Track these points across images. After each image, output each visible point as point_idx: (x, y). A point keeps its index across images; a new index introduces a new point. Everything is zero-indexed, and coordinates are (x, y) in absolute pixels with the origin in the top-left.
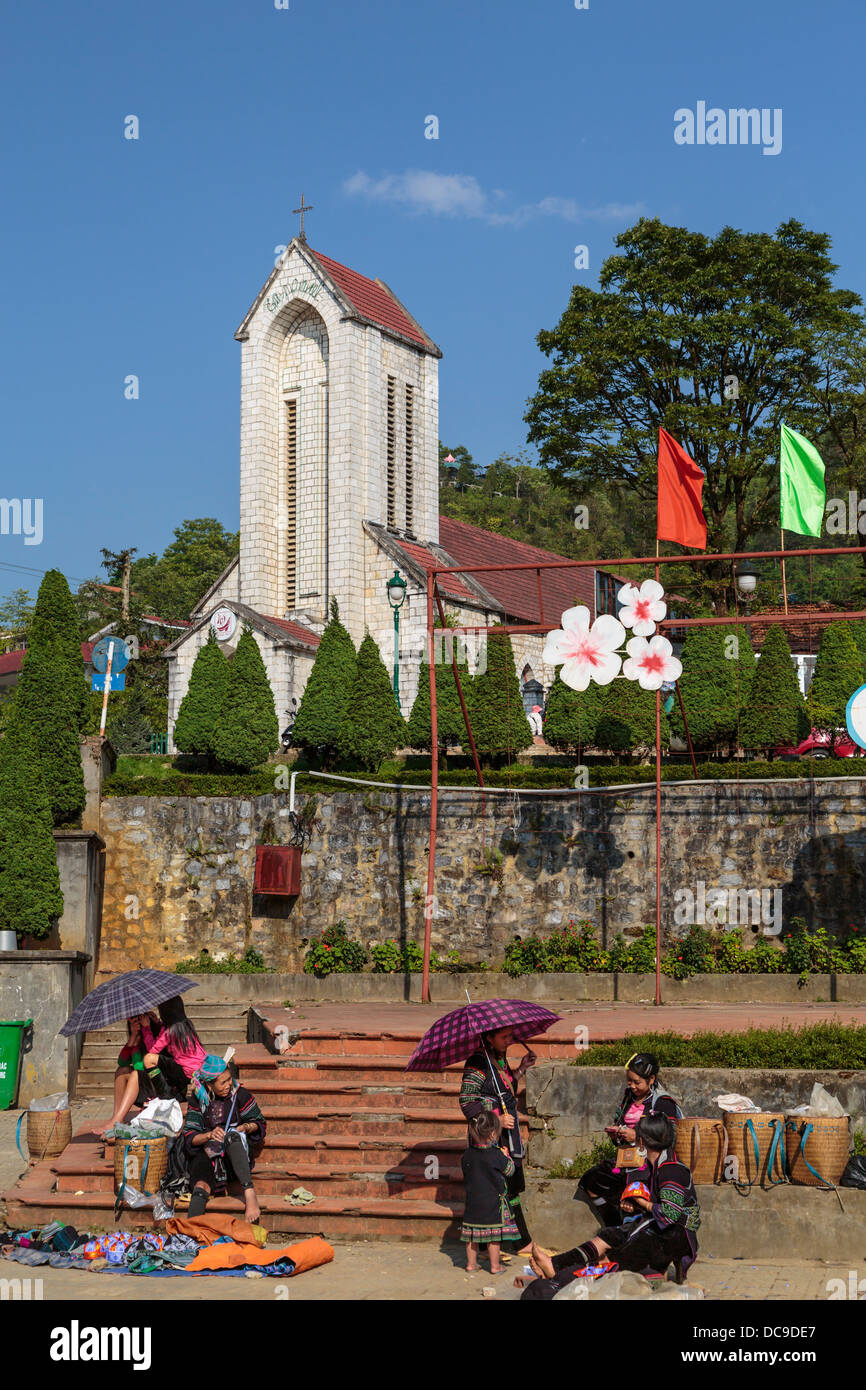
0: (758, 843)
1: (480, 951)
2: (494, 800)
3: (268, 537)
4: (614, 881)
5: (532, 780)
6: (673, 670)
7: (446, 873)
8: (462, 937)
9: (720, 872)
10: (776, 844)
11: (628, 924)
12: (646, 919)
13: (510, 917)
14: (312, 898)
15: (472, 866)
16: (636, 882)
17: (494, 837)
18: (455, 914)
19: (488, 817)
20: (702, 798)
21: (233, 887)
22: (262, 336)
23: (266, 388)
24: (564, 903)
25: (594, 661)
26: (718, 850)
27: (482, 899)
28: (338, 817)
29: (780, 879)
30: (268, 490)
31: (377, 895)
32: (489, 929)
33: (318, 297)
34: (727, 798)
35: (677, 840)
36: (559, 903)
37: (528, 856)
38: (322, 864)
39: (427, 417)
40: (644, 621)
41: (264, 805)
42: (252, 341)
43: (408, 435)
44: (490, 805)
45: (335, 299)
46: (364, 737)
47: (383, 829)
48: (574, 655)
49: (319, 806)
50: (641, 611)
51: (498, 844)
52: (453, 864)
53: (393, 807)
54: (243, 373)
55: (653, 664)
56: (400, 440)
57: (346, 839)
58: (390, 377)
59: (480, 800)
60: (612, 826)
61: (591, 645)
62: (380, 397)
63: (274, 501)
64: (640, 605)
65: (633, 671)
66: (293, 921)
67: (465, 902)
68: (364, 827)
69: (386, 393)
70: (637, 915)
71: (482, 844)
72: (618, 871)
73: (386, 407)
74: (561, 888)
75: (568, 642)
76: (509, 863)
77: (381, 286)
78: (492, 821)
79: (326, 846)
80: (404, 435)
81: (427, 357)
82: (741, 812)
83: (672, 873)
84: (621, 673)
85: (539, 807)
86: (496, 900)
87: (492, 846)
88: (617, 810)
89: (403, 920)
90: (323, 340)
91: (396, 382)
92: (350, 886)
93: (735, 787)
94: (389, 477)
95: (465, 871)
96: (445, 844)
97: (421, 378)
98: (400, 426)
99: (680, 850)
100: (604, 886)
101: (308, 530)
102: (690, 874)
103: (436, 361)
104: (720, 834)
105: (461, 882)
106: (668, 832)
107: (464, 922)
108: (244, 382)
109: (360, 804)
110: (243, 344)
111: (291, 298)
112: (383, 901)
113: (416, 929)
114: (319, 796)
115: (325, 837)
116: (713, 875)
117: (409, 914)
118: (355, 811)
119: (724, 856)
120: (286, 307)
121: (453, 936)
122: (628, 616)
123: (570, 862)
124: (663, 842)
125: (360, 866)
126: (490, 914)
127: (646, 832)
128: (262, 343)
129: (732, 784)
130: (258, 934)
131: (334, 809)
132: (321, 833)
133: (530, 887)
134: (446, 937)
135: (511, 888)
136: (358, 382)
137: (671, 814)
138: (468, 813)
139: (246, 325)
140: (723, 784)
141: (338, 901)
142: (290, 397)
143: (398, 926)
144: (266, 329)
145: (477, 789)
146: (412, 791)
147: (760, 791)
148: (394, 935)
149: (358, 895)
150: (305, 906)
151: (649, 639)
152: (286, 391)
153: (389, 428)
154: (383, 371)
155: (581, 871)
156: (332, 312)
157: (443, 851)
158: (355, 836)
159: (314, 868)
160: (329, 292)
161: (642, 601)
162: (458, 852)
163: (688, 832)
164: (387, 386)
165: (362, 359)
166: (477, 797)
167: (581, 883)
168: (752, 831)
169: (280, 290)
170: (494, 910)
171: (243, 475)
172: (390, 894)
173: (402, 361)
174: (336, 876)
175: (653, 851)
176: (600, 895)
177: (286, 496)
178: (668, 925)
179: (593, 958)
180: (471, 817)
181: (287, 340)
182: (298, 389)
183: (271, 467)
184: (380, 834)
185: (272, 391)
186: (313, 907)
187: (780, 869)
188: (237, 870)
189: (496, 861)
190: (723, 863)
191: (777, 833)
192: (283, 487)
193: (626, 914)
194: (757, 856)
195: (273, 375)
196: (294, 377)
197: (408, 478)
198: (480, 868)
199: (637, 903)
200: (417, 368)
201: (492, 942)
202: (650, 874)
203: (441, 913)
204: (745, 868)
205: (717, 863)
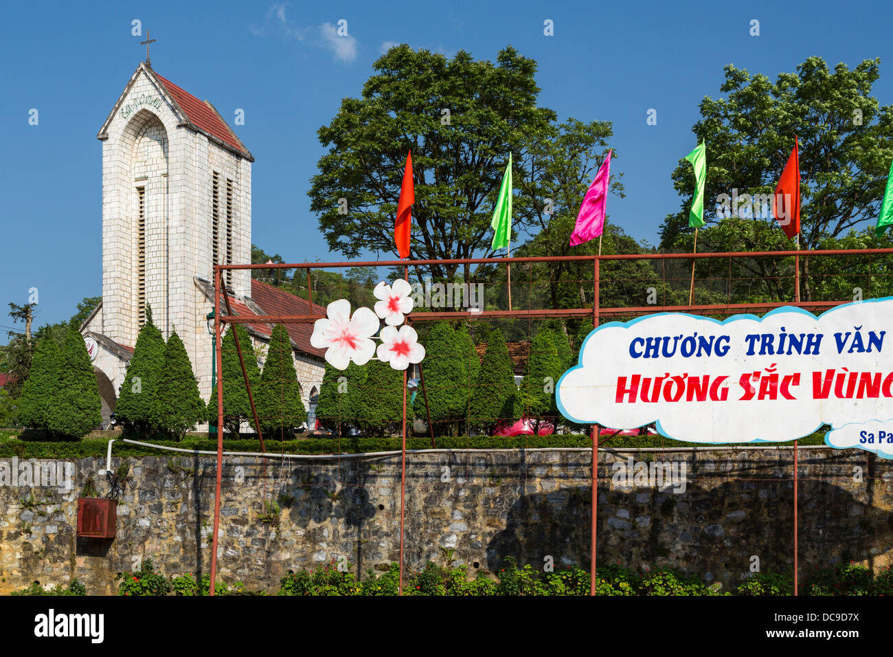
0: (480, 499)
1: (261, 583)
2: (274, 464)
3: (124, 288)
4: (367, 528)
5: (304, 449)
6: (418, 354)
7: (234, 521)
8: (246, 571)
9: (451, 521)
10: (495, 500)
11: (378, 561)
12: (392, 557)
13: (285, 556)
14: (126, 540)
15: (255, 515)
16: (385, 529)
17: (273, 493)
18: (241, 553)
19: (268, 477)
20: (437, 464)
21: (60, 532)
22: (119, 137)
23: (122, 177)
24: (328, 545)
25: (353, 346)
26: (449, 504)
27: (263, 542)
28: (147, 476)
29: (496, 527)
30: (124, 253)
31: (178, 538)
32: (268, 565)
33: (160, 109)
34: (457, 464)
35: (418, 496)
36: (324, 545)
37: (300, 508)
38: (133, 514)
39: (243, 205)
40: (394, 313)
41: (86, 465)
42: (110, 141)
43: (228, 217)
44: (270, 467)
45: (173, 110)
46: (170, 413)
47: (184, 485)
48: (336, 340)
49: (132, 467)
50: (393, 305)
51: (276, 498)
52: (240, 513)
53: (192, 468)
54: (104, 165)
55: (401, 348)
56: (223, 220)
57: (153, 493)
58: (215, 173)
59: (261, 464)
60: (367, 485)
61: (351, 333)
62: (207, 187)
63: (129, 261)
64: (392, 299)
65: (386, 354)
66: (110, 559)
67: (249, 544)
68: (168, 484)
69: (212, 184)
70: (385, 554)
71: (263, 498)
72: (371, 520)
73: (212, 194)
74: (325, 533)
75: (331, 329)
76: (285, 514)
77: (209, 106)
78: (272, 481)
79: (137, 499)
80: (226, 217)
81: (243, 160)
82: (468, 476)
83: (413, 521)
84: (375, 355)
85: (309, 471)
86: (274, 542)
87: (271, 500)
88: (371, 472)
89: (199, 558)
90: (164, 142)
91: (219, 176)
92: (156, 531)
93: (464, 455)
94: (214, 246)
95: (250, 519)
96: (234, 498)
97: (238, 176)
98: (222, 210)
99: (419, 504)
100: (360, 531)
101: (154, 283)
102: (427, 522)
103: (249, 164)
104: (451, 491)
105: (246, 528)
106: (410, 489)
107: (248, 560)
108: (105, 171)
109: (165, 465)
110: (104, 143)
111: (140, 108)
112: (183, 542)
113: (209, 565)
114: (132, 459)
115: (136, 492)
116: (444, 523)
117: (204, 553)
118: (161, 471)
119: (454, 508)
120: (136, 116)
121: (239, 571)
122: (382, 309)
123: (333, 514)
124: (407, 497)
125: (164, 515)
126: (269, 553)
127: (394, 489)
128: (118, 142)
129: (461, 452)
130: (81, 569)
131: (144, 470)
132: (133, 489)
133: (301, 532)
134: (234, 571)
135: (286, 533)
136: (190, 174)
137: (413, 476)
138: (252, 473)
139: (106, 128)
140: (454, 452)
141: (147, 543)
142: (140, 184)
143: (195, 562)
144: (121, 132)
145: (260, 454)
146: (207, 455)
147: (483, 458)
148: (192, 570)
149: (163, 538)
150: (120, 547)
151: (398, 328)
152: (137, 180)
153: (214, 211)
154: (209, 168)
155: (342, 520)
156: (170, 120)
157: (232, 503)
158: (161, 492)
159: (127, 517)
160: (168, 105)
161: (393, 297)
162: (244, 505)
163: (426, 490)
164: (212, 179)
165: (193, 157)
166: (259, 461)
167: (341, 528)
168: (475, 490)
169: (131, 102)
170: (272, 550)
171: (105, 241)
172: (189, 538)
173: (224, 161)
175: (399, 504)
176: (356, 539)
177: (138, 258)
178: (409, 563)
179: (350, 588)
180: (255, 477)
181: (137, 141)
182: (146, 178)
183: (125, 236)
184: (181, 490)
185: (127, 179)
186: (126, 548)
187: (497, 519)
188: (64, 518)
189: (274, 511)
190: (453, 514)
191: (496, 491)
192: (135, 251)
193: (377, 554)
194: (479, 509)
195: (127, 168)
196: (143, 169)
197: (228, 248)
198: (261, 516)
199: (385, 545)
200: (235, 168)
201: (271, 575)
202: (396, 523)
203: (230, 552)
204: (470, 518)
205: (448, 514)
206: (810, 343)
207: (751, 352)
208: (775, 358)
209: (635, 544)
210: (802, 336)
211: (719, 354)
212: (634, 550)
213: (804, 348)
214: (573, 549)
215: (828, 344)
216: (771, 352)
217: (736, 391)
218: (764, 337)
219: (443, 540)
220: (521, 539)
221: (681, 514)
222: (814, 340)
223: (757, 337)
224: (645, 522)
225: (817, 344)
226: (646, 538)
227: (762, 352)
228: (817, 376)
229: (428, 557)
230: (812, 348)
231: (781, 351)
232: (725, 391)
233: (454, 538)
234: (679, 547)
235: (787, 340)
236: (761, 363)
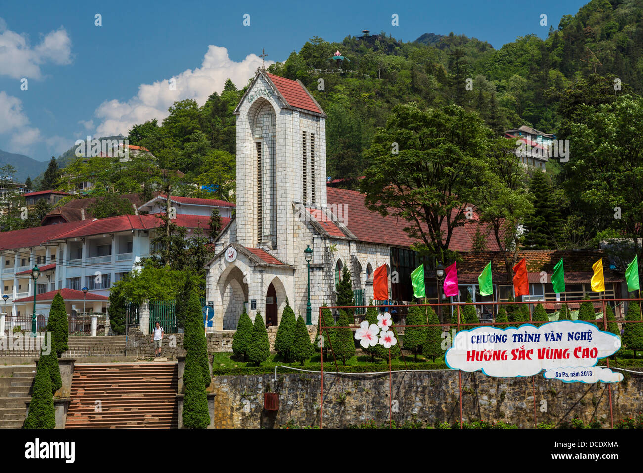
0: (427, 392)
4: (381, 405)
6: (394, 342)
7: (327, 402)
8: (332, 424)
9: (415, 402)
13: (348, 417)
14: (283, 411)
15: (336, 400)
16: (388, 405)
18: (330, 416)
19: (340, 383)
20: (409, 376)
21: (257, 407)
24: (365, 412)
25: (370, 339)
26: (414, 394)
27: (339, 411)
28: (291, 382)
29: (434, 404)
31: (304, 410)
32: (341, 421)
34: (417, 376)
35: (401, 390)
37: (354, 397)
38: (286, 399)
40: (385, 326)
41: (266, 378)
44: (341, 378)
47: (306, 386)
48: (364, 336)
49: (285, 378)
50: (384, 323)
51: (344, 392)
52: (329, 399)
55: (388, 340)
57: (294, 390)
60: (381, 386)
61: (369, 333)
64: (384, 320)
65: (382, 342)
66: (277, 419)
67: (333, 412)
68: (300, 386)
70: (389, 416)
71: (339, 392)
74: (364, 407)
75: (362, 332)
76: (348, 399)
78: (342, 385)
79: (287, 392)
82: (421, 381)
83: (400, 402)
84: (378, 342)
85: (357, 380)
86: (344, 412)
87: (342, 393)
88: (382, 380)
92: (295, 406)
93: (420, 372)
95: (333, 401)
96: (327, 392)
99: (402, 394)
100: (378, 406)
102: (406, 402)
104: (415, 389)
105: (332, 405)
106: (398, 388)
107: (333, 419)
109: (298, 378)
112: (306, 411)
113: (317, 421)
114: (285, 375)
115: (287, 389)
116: (413, 403)
117: (315, 416)
118: (297, 380)
119: (416, 396)
121: (329, 424)
122: (380, 324)
124: (397, 391)
125: (299, 399)
126: (342, 416)
127: (391, 388)
129: (418, 371)
130: (265, 423)
131: (290, 380)
132: (285, 388)
133: (354, 407)
134: (327, 424)
135: (348, 407)
137: (399, 382)
140: (415, 371)
141: (291, 412)
143: (312, 419)
145: (337, 373)
147: (427, 374)
148: (310, 423)
149: (298, 409)
150: (281, 414)
151: (387, 331)
155: (371, 401)
157: (326, 394)
158: (297, 389)
159: (283, 400)
162: (331, 395)
163: (405, 389)
167: (371, 405)
168: (425, 388)
170: (343, 414)
172: (309, 409)
174: (291, 403)
175: (394, 394)
176: (377, 410)
178: (399, 420)
180: (335, 383)
184: (305, 388)
186: (283, 414)
187: (434, 401)
188: (258, 401)
190: (416, 399)
191: (433, 389)
193: (385, 416)
194: (427, 396)
198: (338, 400)
199: (389, 412)
201: (342, 426)
202: (393, 403)
203: (326, 416)
204: (423, 401)
205: (414, 398)
206: (536, 338)
207: (515, 341)
208: (524, 343)
209: (490, 411)
210: (533, 335)
211: (504, 342)
212: (490, 414)
213: (534, 340)
214: (465, 413)
215: (542, 338)
216: (522, 341)
217: (511, 356)
218: (519, 335)
219: (412, 410)
220: (444, 409)
221: (509, 398)
222: (537, 336)
223: (517, 335)
224: (494, 402)
225: (538, 338)
226: (495, 408)
227: (519, 341)
228: (539, 350)
229: (406, 417)
230: (537, 339)
231: (525, 341)
232: (506, 356)
233: (417, 409)
234: (508, 412)
235: (528, 336)
236: (518, 345)
